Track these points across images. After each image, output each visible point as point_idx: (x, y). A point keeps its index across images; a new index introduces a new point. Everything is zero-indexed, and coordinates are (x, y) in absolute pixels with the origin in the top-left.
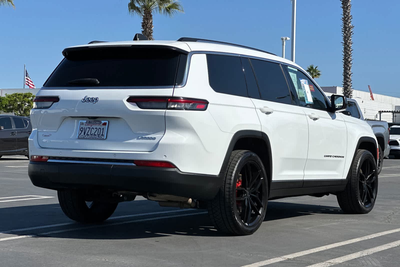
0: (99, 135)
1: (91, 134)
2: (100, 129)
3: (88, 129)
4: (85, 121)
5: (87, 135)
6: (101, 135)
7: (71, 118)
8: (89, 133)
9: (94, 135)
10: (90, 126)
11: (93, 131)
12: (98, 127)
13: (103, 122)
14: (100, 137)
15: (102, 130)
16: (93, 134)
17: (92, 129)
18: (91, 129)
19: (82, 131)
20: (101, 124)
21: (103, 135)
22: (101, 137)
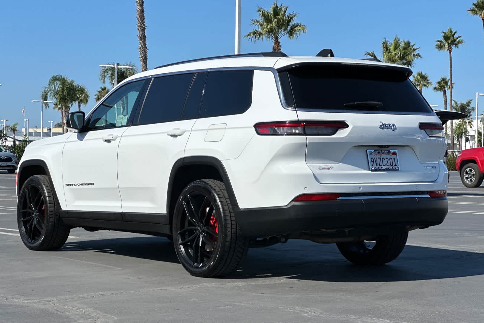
0: (392, 166)
1: (384, 165)
2: (391, 159)
3: (379, 160)
4: (373, 151)
5: (380, 166)
6: (394, 166)
7: (356, 148)
8: (381, 164)
9: (387, 166)
10: (379, 156)
11: (385, 163)
12: (389, 157)
13: (392, 151)
14: (394, 168)
15: (393, 160)
16: (385, 165)
17: (383, 159)
18: (381, 159)
19: (373, 162)
20: (391, 154)
21: (396, 166)
22: (396, 168)
